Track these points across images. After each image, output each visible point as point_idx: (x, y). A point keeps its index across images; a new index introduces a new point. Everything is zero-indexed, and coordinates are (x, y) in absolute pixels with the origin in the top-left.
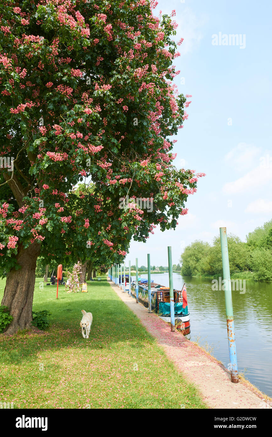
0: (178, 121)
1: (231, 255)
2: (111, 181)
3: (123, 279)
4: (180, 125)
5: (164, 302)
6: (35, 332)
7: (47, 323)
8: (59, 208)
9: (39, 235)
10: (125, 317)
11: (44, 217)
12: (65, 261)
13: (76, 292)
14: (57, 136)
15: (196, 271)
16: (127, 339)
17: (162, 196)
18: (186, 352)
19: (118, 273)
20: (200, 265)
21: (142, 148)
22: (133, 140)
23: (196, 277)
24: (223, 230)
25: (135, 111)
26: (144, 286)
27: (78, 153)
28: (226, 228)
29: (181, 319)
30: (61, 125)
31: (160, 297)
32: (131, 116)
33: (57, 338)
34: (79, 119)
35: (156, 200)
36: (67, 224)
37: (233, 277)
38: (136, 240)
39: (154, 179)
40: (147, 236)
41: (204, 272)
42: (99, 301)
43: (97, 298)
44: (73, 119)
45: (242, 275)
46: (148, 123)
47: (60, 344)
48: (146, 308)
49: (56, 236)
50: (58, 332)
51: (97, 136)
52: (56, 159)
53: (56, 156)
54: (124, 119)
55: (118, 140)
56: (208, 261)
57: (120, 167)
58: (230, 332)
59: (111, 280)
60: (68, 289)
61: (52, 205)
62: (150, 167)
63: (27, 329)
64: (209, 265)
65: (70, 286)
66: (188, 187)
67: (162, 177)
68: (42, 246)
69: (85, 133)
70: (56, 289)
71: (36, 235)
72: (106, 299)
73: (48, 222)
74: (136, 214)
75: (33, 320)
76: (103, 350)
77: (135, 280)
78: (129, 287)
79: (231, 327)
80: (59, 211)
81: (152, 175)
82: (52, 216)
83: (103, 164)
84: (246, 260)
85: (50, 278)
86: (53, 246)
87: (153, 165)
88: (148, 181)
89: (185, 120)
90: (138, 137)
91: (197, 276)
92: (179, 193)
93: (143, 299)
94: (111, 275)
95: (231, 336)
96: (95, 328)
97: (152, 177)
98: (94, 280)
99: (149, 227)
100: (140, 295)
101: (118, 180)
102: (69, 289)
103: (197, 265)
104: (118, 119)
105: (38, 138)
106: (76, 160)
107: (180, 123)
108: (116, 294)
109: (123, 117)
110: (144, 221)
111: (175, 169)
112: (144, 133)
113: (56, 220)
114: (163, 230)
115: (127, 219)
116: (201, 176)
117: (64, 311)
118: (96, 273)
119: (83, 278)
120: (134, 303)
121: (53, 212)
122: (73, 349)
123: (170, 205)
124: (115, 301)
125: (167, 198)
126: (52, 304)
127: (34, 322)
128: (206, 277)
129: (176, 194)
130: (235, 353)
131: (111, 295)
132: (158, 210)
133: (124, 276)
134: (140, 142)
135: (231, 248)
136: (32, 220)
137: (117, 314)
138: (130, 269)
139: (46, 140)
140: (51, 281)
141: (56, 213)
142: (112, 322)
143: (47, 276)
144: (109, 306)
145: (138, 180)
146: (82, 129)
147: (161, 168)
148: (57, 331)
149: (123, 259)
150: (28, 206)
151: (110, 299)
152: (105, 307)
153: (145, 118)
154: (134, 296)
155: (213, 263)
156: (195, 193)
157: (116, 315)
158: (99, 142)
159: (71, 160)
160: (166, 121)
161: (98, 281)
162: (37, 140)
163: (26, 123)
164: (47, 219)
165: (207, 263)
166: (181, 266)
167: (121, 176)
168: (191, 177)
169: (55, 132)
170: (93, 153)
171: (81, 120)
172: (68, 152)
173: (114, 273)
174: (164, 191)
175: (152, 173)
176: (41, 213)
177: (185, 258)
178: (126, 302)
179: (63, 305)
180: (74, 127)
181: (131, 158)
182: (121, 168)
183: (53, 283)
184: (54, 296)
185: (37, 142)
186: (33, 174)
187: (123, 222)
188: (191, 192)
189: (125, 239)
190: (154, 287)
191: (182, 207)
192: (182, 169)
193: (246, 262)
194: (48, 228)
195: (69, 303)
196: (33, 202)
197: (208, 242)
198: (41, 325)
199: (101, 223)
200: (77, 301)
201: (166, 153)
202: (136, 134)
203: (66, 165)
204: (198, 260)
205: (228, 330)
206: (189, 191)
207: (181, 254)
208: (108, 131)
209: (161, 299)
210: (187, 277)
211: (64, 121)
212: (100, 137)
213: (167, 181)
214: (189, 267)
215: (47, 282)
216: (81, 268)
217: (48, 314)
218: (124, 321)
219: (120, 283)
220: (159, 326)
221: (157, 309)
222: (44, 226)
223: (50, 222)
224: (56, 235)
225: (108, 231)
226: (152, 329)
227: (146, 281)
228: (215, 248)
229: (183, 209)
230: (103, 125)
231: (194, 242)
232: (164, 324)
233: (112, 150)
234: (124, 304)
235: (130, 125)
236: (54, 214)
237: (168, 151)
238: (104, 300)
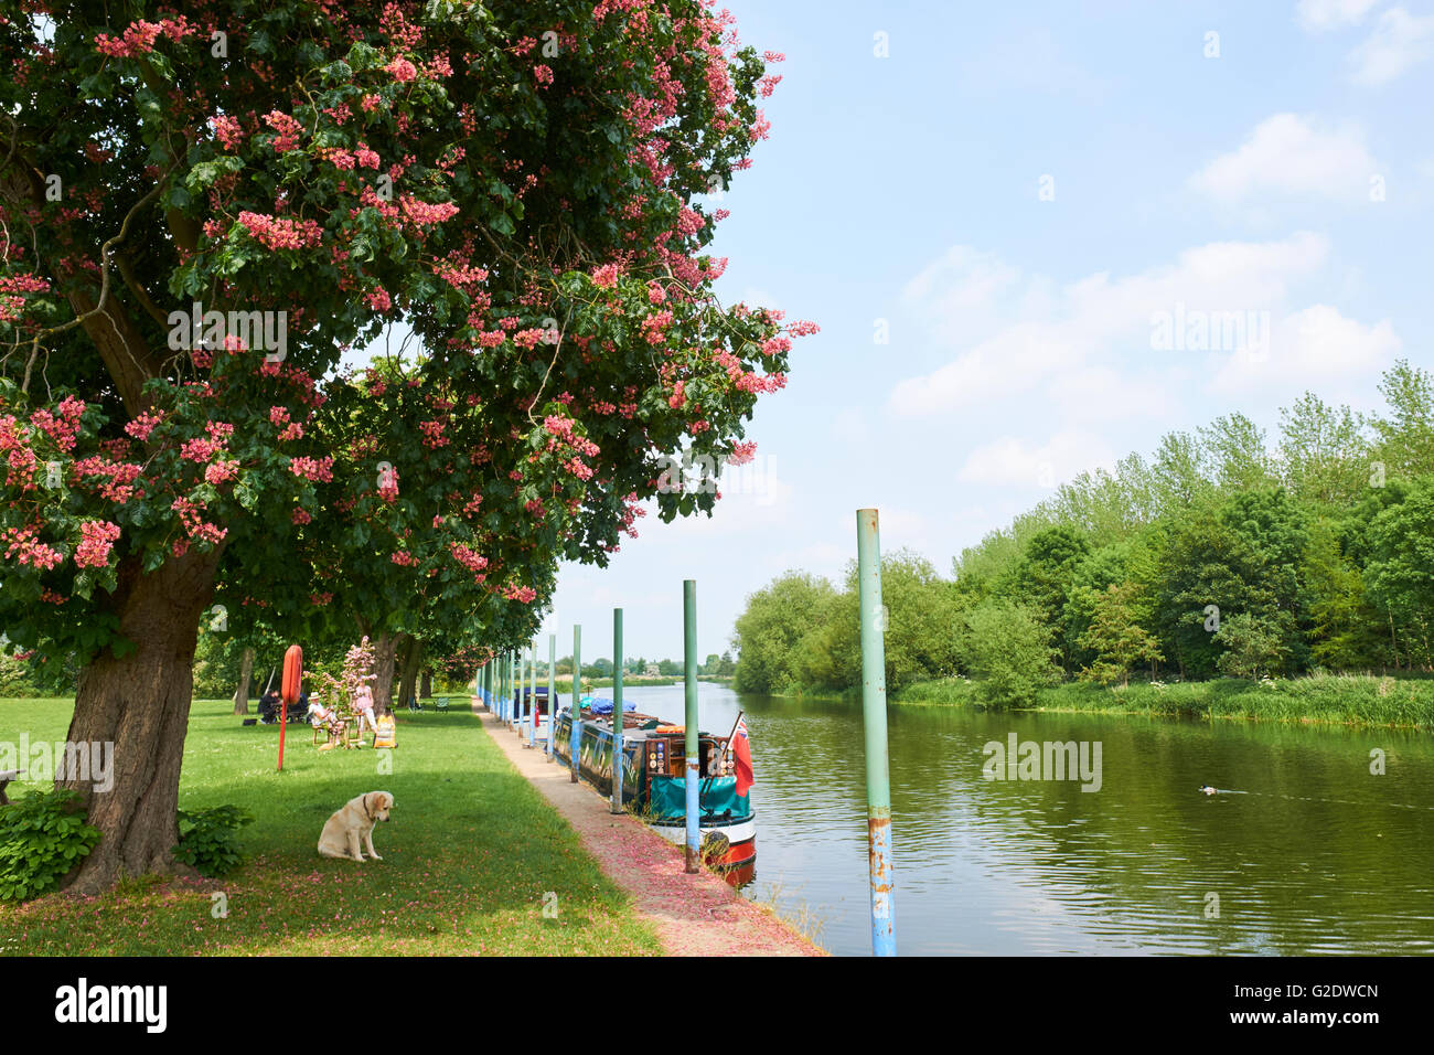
0: (733, 142)
1: (902, 623)
2: (483, 334)
3: (527, 703)
4: (739, 158)
5: (670, 778)
6: (185, 886)
7: (232, 852)
8: (285, 427)
9: (204, 521)
10: (527, 828)
11: (227, 456)
12: (307, 626)
13: (352, 746)
14: (280, 156)
15: (784, 676)
16: (530, 901)
17: (666, 397)
18: (731, 938)
19: (512, 684)
20: (796, 659)
21: (604, 226)
22: (572, 198)
23: (785, 695)
24: (867, 520)
25: (581, 90)
26: (603, 726)
27: (361, 224)
28: (877, 511)
29: (724, 833)
30: (297, 117)
31: (657, 760)
32: (566, 105)
33: (272, 903)
34: (368, 97)
35: (644, 411)
36: (316, 485)
37: (907, 695)
38: (573, 559)
39: (641, 335)
40: (613, 543)
41: (813, 680)
42: (435, 777)
43: (428, 768)
44: (344, 96)
45: (937, 691)
46: (623, 137)
47: (281, 922)
48: (606, 800)
49: (275, 535)
50: (276, 882)
51: (436, 167)
52: (274, 240)
53: (275, 231)
54: (538, 116)
55: (515, 190)
56: (827, 643)
57: (518, 290)
58: (877, 860)
59: (486, 708)
60: (323, 736)
61: (259, 415)
62: (626, 292)
63: (154, 873)
64: (829, 657)
65: (330, 726)
66: (759, 369)
67: (668, 329)
68: (219, 570)
69: (393, 155)
70: (276, 737)
71: (195, 523)
72: (462, 769)
73: (241, 477)
74: (573, 456)
75: (181, 840)
76: (439, 938)
77: (570, 704)
78: (547, 728)
79: (880, 844)
80: (286, 435)
81: (633, 321)
82: (258, 452)
83: (454, 272)
84: (951, 639)
85: (257, 702)
86: (263, 569)
87: (636, 286)
88: (617, 340)
89: (760, 140)
90: (588, 183)
91: (789, 692)
92: (726, 386)
93: (597, 769)
94: (487, 688)
95: (880, 874)
96: (417, 865)
97: (634, 329)
98: (425, 707)
99: (622, 514)
100: (586, 757)
101: (510, 334)
102: (326, 738)
103: (788, 655)
104: (516, 112)
105: (207, 158)
106: (353, 248)
107: (742, 151)
108: (501, 752)
109: (533, 107)
110: (604, 491)
111: (716, 303)
112: (609, 171)
113: (271, 468)
114: (668, 517)
115: (541, 472)
116: (802, 334)
117: (304, 810)
118: (432, 684)
119: (383, 700)
120: (565, 782)
121: (261, 439)
122: (330, 938)
123: (694, 430)
124: (495, 775)
125: (682, 402)
126: (259, 787)
127: (182, 848)
128: (817, 698)
129: (716, 390)
130: (890, 931)
131: (484, 756)
132: (653, 448)
133: (533, 690)
134: (594, 202)
135: (904, 599)
136: (177, 466)
137: (500, 820)
138: (552, 670)
139: (236, 169)
140: (259, 712)
141: (273, 442)
142: (479, 845)
143: (245, 692)
144: (471, 791)
145: (583, 336)
146: (379, 136)
147: (664, 297)
148: (273, 878)
149: (530, 632)
150: (162, 412)
151: (479, 768)
152: (456, 797)
153: (613, 117)
154: (564, 759)
155: (841, 649)
156: (780, 389)
157: (496, 823)
158: (441, 189)
159: (335, 248)
160: (693, 139)
161: (437, 708)
162: (202, 164)
163: (162, 99)
164: (238, 463)
165: (824, 648)
166: (735, 658)
167: (520, 321)
168: (769, 334)
169: (273, 141)
170: (418, 227)
171: (375, 102)
172: (321, 219)
173: (496, 683)
174: (674, 380)
175: (632, 315)
176: (213, 442)
177: (749, 633)
178: (535, 779)
179: (303, 792)
180: (348, 126)
181: (559, 261)
182: (522, 291)
183: (269, 718)
184: (271, 760)
185: (205, 172)
186: (186, 295)
187: (526, 483)
188: (767, 386)
189: (534, 545)
190: (635, 725)
191: (735, 438)
192: (738, 304)
193: (950, 646)
194: (239, 496)
195: (323, 785)
196: (182, 400)
197: (829, 580)
198: (211, 860)
199: (444, 488)
200: (356, 779)
201: (691, 256)
202: (581, 172)
203: (316, 267)
204: (791, 639)
205: (871, 853)
206: (758, 382)
207: (736, 618)
208: (478, 157)
209: (657, 768)
210: (752, 695)
211: (307, 102)
212: (449, 173)
213: (684, 345)
214: (763, 663)
215: (247, 712)
216: (372, 662)
217: (240, 818)
218: (521, 842)
219: (516, 715)
220: (643, 856)
221: (644, 799)
222: (224, 487)
223: (249, 474)
224: (277, 531)
225: (470, 517)
226: (619, 867)
227: (608, 708)
228: (850, 598)
229: (739, 443)
230: (460, 132)
231: (781, 576)
232: (662, 848)
233: (493, 225)
234: (527, 786)
235: (559, 139)
236: (266, 449)
237: (696, 249)
238: (457, 775)
